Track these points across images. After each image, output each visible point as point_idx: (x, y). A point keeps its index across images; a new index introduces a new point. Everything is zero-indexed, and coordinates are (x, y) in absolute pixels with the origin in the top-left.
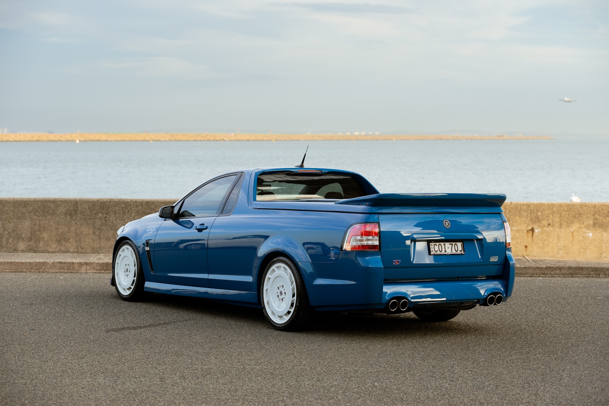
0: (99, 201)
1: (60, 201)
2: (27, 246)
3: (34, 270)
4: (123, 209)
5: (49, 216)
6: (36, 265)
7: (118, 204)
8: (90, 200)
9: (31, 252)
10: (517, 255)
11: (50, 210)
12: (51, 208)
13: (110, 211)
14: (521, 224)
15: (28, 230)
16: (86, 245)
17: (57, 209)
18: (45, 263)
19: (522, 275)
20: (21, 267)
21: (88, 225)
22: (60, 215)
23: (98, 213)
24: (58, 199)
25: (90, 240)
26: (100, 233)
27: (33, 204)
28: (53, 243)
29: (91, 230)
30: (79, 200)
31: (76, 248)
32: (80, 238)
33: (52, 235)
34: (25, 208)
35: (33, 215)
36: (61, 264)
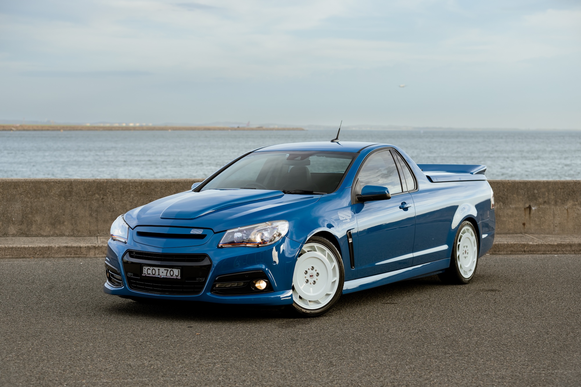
0: (95, 182)
1: (53, 182)
2: (18, 230)
3: (37, 256)
4: (122, 189)
5: (42, 197)
6: (40, 250)
7: (115, 185)
8: (86, 181)
9: (23, 237)
10: (516, 233)
11: (43, 192)
12: (44, 190)
13: (108, 192)
14: (519, 202)
15: (19, 212)
16: (82, 228)
17: (50, 190)
18: (50, 248)
19: (535, 252)
20: (24, 253)
21: (84, 207)
22: (54, 196)
23: (94, 194)
24: (51, 180)
25: (86, 222)
26: (97, 215)
27: (23, 186)
28: (47, 226)
29: (87, 212)
30: (74, 181)
31: (71, 232)
32: (76, 220)
33: (46, 218)
34: (15, 190)
35: (24, 197)
36: (68, 249)
